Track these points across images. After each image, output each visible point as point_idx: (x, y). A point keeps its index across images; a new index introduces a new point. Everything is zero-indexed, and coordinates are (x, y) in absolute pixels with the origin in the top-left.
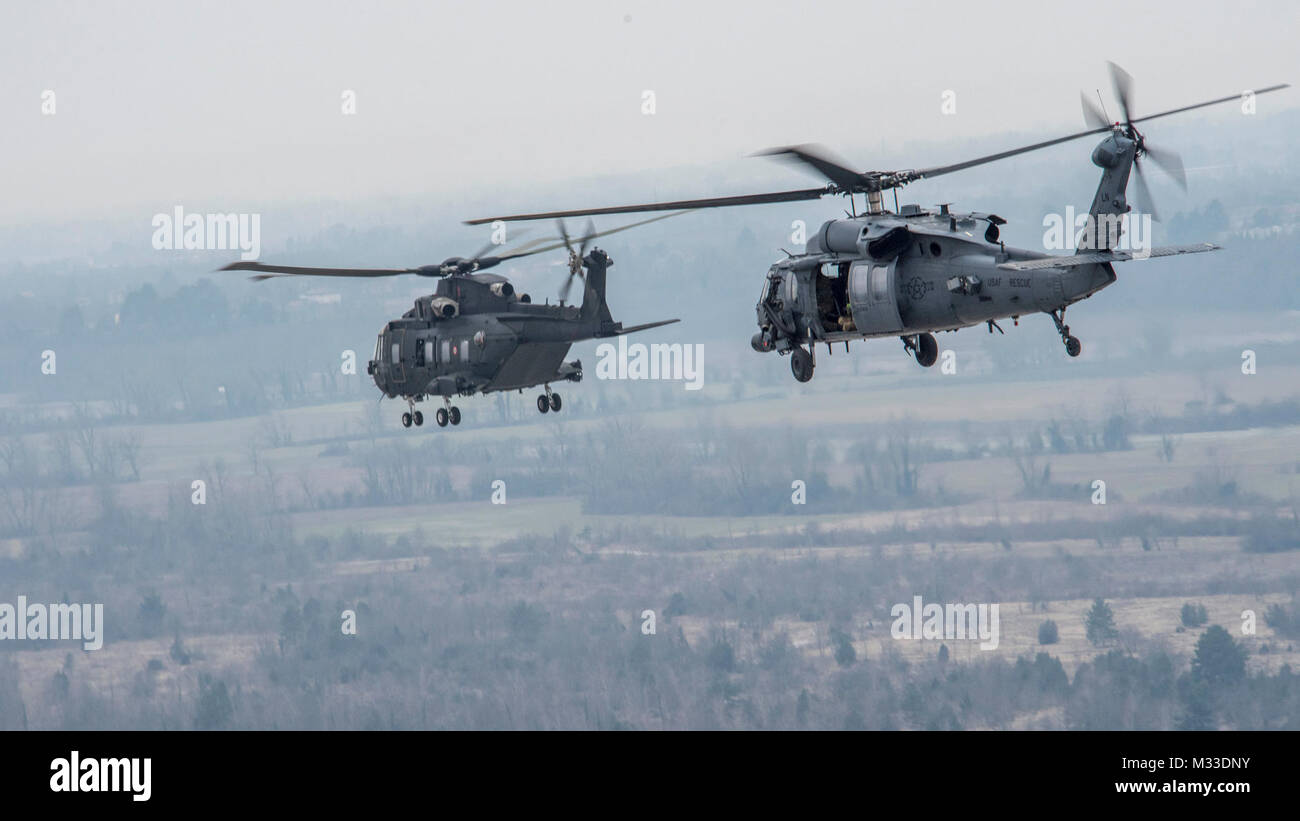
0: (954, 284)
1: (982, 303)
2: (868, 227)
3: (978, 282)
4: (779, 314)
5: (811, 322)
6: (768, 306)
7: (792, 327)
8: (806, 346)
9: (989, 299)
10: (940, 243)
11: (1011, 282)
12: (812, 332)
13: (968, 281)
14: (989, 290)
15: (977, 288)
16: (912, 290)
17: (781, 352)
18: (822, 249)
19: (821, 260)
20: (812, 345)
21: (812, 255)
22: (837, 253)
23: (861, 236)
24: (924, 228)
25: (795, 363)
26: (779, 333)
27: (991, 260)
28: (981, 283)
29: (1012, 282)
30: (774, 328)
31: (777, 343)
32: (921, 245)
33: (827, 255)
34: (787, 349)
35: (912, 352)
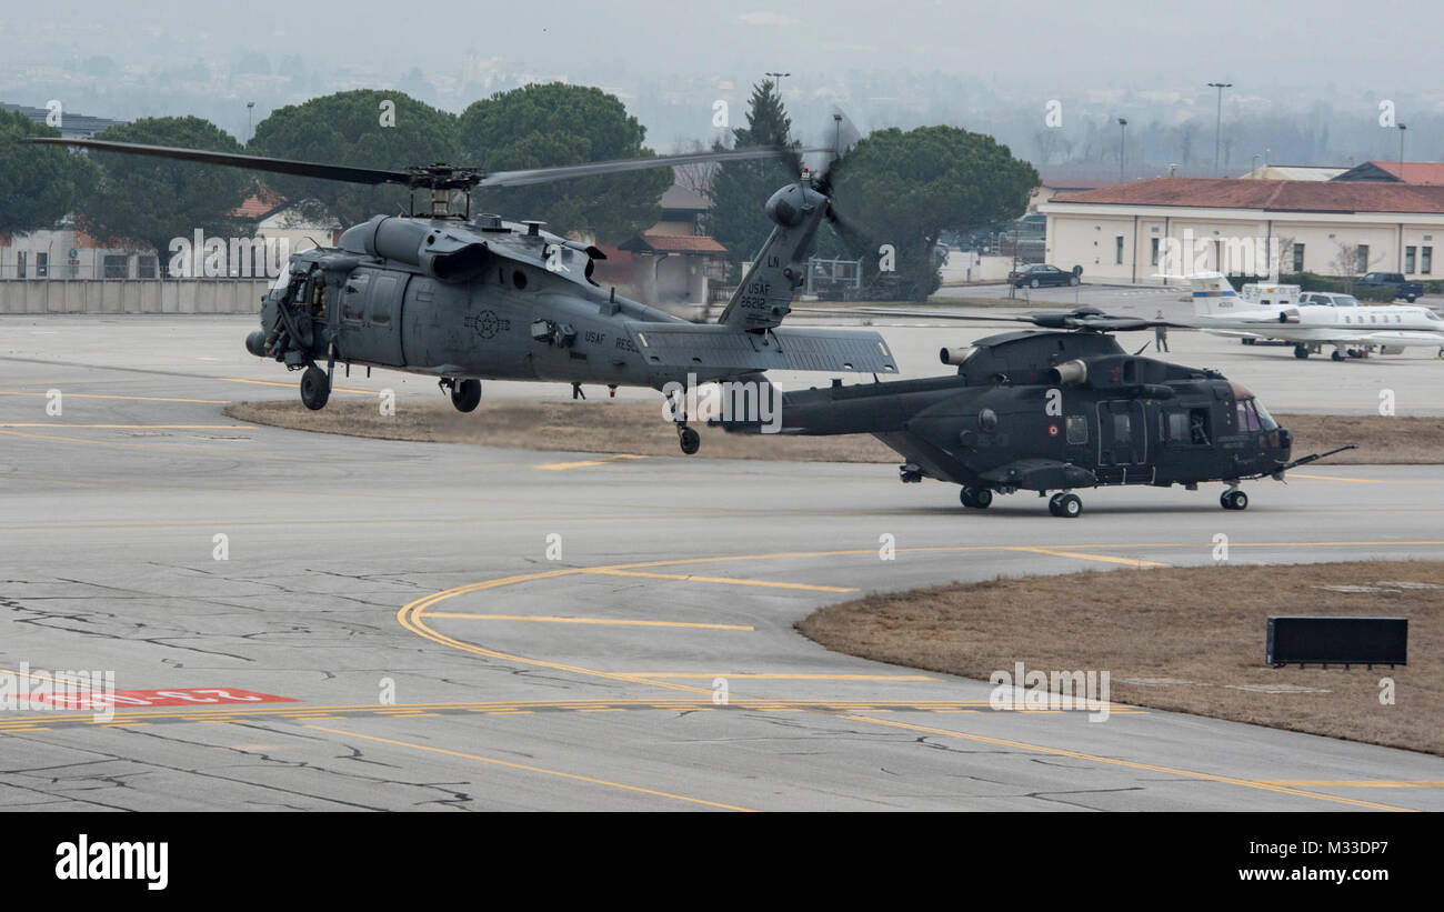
0: (540, 329)
1: (573, 360)
2: (436, 235)
3: (572, 333)
4: (297, 318)
5: (336, 337)
6: (283, 306)
7: (309, 340)
8: (322, 364)
9: (584, 357)
10: (528, 275)
11: (618, 343)
12: (335, 349)
13: (559, 329)
14: (583, 345)
15: (570, 341)
16: (479, 324)
17: (290, 366)
18: (367, 250)
19: (361, 263)
20: (331, 365)
21: (350, 253)
22: (386, 259)
23: (424, 246)
24: (509, 250)
25: (306, 384)
26: (291, 343)
27: (593, 309)
28: (576, 334)
29: (620, 342)
30: (287, 336)
31: (286, 355)
32: (501, 271)
33: (370, 258)
34: (298, 365)
35: (448, 391)
